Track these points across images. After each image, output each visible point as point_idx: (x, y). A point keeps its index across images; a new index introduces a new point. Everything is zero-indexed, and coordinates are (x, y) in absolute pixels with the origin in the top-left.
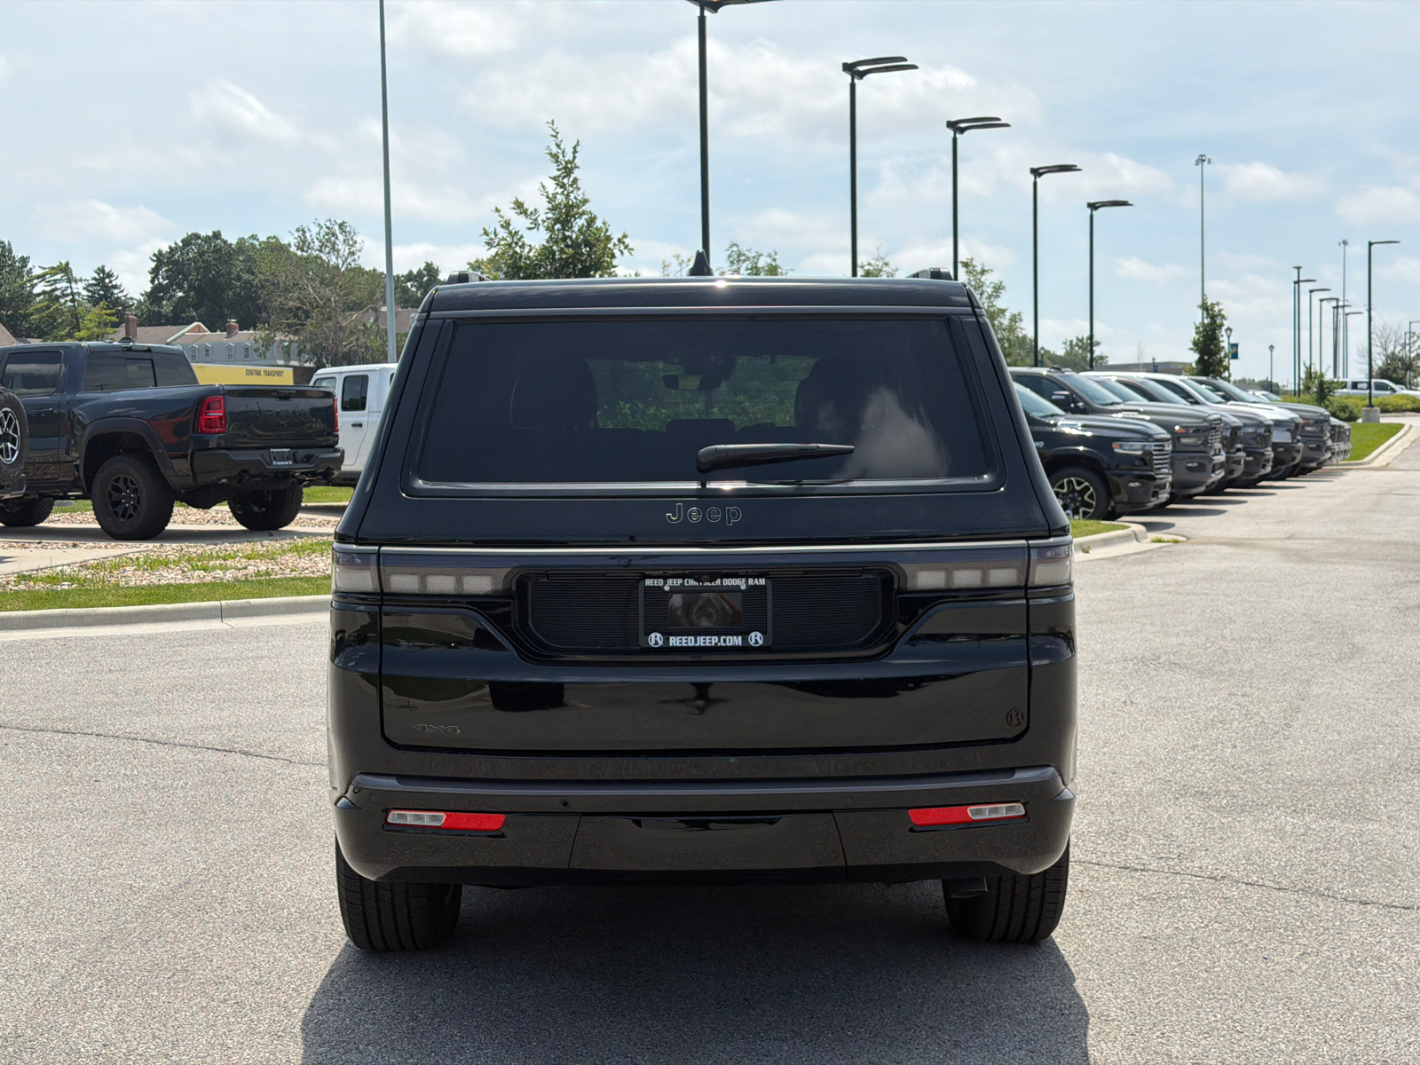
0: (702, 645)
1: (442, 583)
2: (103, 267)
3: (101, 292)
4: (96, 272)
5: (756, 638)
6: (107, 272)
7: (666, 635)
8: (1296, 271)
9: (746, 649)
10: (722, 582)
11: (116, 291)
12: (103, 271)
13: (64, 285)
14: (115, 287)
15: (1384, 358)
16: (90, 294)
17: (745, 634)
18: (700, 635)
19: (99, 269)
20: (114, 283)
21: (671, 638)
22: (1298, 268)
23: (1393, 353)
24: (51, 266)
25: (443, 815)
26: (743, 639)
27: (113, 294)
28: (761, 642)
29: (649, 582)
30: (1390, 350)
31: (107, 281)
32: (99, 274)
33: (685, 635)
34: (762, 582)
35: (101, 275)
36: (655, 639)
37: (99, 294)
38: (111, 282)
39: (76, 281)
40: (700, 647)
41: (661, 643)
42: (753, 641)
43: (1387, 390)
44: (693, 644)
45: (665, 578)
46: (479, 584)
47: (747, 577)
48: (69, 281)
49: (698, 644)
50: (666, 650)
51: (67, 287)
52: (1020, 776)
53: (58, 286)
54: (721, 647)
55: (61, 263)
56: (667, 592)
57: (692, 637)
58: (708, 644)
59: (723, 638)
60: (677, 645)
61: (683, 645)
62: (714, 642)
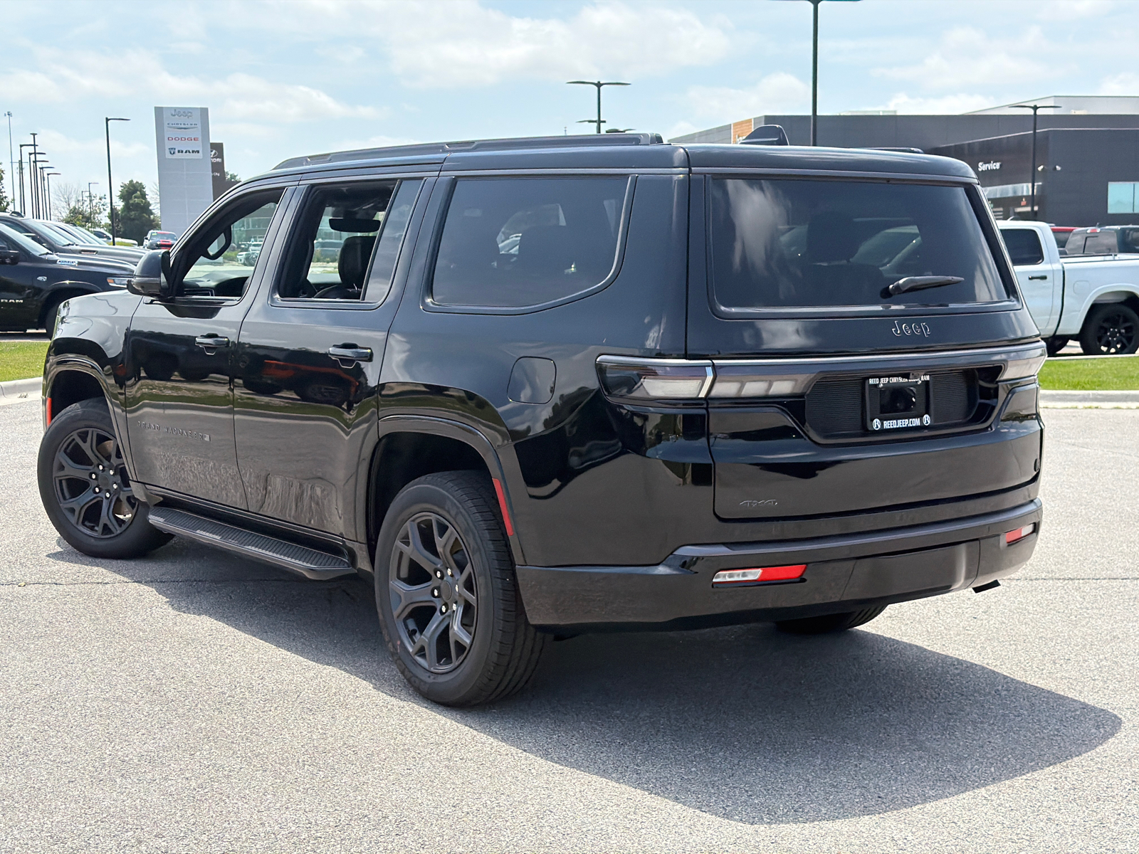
0: (901, 426)
1: (754, 388)
5: (927, 419)
7: (882, 420)
8: (32, 136)
15: (68, 212)
17: (921, 416)
18: (899, 419)
21: (884, 422)
22: (34, 135)
23: (75, 208)
25: (759, 571)
26: (919, 420)
28: (929, 422)
29: (871, 381)
30: (73, 204)
33: (891, 420)
34: (928, 378)
36: (877, 424)
40: (899, 428)
41: (879, 426)
42: (926, 422)
43: (103, 237)
44: (895, 427)
45: (880, 377)
46: (783, 387)
49: (898, 426)
50: (883, 431)
54: (910, 427)
56: (881, 388)
57: (895, 421)
58: (904, 426)
59: (910, 420)
60: (889, 427)
61: (892, 427)
62: (906, 424)
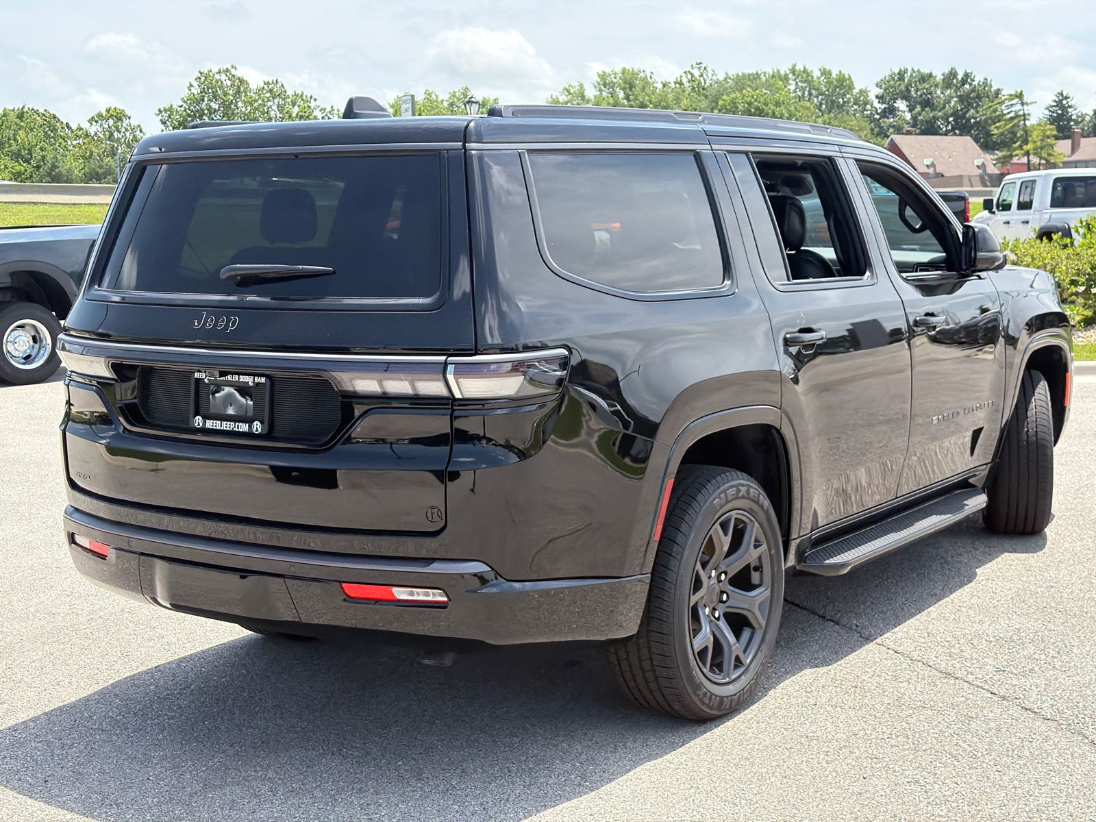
0: (225, 429)
2: (1062, 92)
3: (1060, 112)
4: (1057, 96)
5: (257, 427)
6: (1065, 95)
7: (205, 418)
9: (249, 435)
10: (239, 379)
11: (1070, 110)
12: (1062, 94)
13: (1019, 107)
14: (1070, 107)
16: (1051, 114)
17: (251, 422)
18: (224, 420)
19: (1059, 93)
20: (1070, 104)
21: (207, 421)
24: (1009, 93)
26: (249, 426)
27: (1068, 112)
28: (260, 430)
29: (197, 375)
31: (1064, 102)
32: (1058, 97)
33: (215, 420)
34: (263, 380)
35: (1060, 98)
36: (198, 421)
37: (1057, 113)
38: (1068, 103)
39: (1027, 104)
40: (223, 430)
41: (201, 425)
42: (255, 429)
44: (219, 428)
47: (254, 375)
48: (1023, 104)
49: (222, 428)
50: (204, 431)
51: (1020, 110)
52: (437, 568)
53: (1013, 109)
54: (236, 431)
55: (1017, 92)
56: (207, 384)
57: (219, 422)
58: (228, 429)
59: (237, 424)
60: (211, 427)
61: (215, 428)
62: (232, 427)
